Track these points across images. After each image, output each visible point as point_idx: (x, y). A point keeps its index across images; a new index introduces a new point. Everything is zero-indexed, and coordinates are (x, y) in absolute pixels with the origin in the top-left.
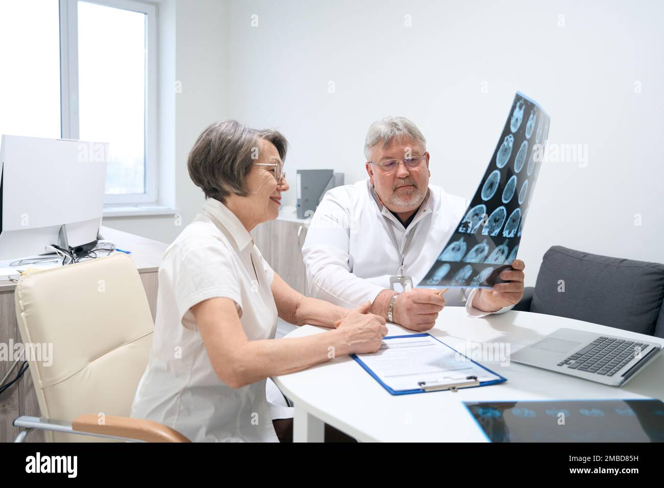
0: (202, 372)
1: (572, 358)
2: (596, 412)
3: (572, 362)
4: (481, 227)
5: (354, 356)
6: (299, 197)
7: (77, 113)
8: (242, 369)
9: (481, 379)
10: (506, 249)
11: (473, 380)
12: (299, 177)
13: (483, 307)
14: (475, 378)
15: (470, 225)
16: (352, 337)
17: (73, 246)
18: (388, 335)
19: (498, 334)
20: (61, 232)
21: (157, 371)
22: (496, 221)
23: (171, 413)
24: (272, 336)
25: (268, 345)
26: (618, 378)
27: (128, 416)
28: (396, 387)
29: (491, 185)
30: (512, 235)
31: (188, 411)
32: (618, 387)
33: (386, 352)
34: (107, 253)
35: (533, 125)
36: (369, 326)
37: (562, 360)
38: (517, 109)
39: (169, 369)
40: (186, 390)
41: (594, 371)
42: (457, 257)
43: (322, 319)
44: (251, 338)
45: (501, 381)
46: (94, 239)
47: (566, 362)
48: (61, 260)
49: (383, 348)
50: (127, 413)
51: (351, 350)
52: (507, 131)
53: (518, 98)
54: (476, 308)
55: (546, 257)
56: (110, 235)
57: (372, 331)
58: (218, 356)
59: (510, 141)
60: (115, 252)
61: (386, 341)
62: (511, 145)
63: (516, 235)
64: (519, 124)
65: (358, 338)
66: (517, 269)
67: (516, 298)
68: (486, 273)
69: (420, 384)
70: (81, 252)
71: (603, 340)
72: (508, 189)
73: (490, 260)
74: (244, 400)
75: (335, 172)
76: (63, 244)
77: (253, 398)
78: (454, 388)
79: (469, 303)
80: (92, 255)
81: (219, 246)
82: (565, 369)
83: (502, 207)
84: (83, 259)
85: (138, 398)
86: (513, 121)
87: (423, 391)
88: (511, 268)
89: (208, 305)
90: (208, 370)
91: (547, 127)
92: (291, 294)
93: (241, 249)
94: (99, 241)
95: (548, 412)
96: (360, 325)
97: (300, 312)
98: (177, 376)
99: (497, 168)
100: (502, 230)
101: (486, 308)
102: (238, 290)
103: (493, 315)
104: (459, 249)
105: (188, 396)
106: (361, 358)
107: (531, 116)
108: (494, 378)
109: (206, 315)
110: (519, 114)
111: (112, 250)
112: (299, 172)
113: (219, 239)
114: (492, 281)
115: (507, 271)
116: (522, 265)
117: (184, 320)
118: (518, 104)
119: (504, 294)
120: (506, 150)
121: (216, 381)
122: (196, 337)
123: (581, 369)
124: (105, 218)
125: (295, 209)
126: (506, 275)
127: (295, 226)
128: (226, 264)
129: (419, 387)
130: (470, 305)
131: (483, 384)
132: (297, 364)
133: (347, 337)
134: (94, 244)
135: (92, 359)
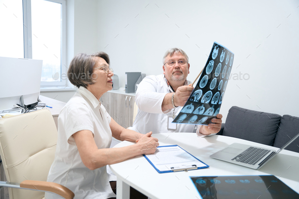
0: (77, 162)
1: (238, 156)
2: (247, 181)
3: (238, 158)
4: (201, 99)
5: (144, 155)
6: (126, 84)
7: (31, 46)
8: (95, 162)
9: (198, 166)
10: (213, 109)
11: (195, 167)
12: (126, 75)
13: (203, 133)
14: (196, 166)
15: (195, 98)
16: (143, 148)
17: (26, 105)
18: (160, 146)
19: (210, 144)
20: (21, 99)
21: (58, 161)
22: (207, 97)
23: (64, 179)
24: (109, 146)
25: (107, 151)
26: (257, 166)
27: (46, 181)
28: (161, 170)
29: (204, 82)
30: (216, 103)
31: (72, 179)
32: (257, 170)
33: (158, 153)
34: (42, 108)
35: (224, 56)
36: (150, 143)
37: (234, 157)
38: (215, 49)
39: (63, 161)
40: (70, 170)
41: (247, 163)
42: (190, 111)
43: (131, 138)
44: (99, 148)
45: (207, 167)
46: (36, 101)
47: (235, 158)
48: (21, 111)
49: (157, 151)
50: (45, 180)
51: (143, 153)
52: (210, 58)
53: (215, 45)
54: (201, 133)
55: (230, 111)
56: (44, 99)
57: (152, 145)
58: (84, 156)
59: (212, 63)
60: (46, 107)
61: (158, 148)
62: (213, 64)
63: (218, 103)
64: (216, 56)
65: (145, 148)
66: (219, 118)
67: (217, 130)
68: (204, 119)
69: (172, 168)
70: (30, 107)
71: (251, 148)
72: (212, 84)
73: (206, 114)
74: (96, 173)
75: (142, 73)
76: (22, 104)
77: (101, 172)
78: (186, 170)
79: (198, 131)
80: (35, 108)
81: (84, 107)
82: (234, 162)
83: (210, 91)
84: (31, 110)
85: (50, 173)
86: (213, 54)
87: (173, 171)
88: (216, 117)
89: (80, 133)
90: (80, 161)
91: (232, 58)
92: (119, 127)
93: (95, 108)
94: (39, 103)
95: (226, 181)
96: (146, 142)
97: (122, 135)
98: (67, 164)
99: (206, 74)
100: (211, 101)
101: (205, 133)
102: (93, 127)
103: (207, 136)
104: (190, 108)
105: (72, 173)
106: (147, 156)
107: (223, 52)
108: (204, 165)
109: (79, 138)
110: (216, 51)
111: (44, 106)
112: (126, 73)
113: (84, 104)
114: (208, 122)
115: (214, 119)
116: (221, 116)
117: (69, 141)
118: (215, 47)
119: (213, 128)
120: (210, 67)
121: (83, 166)
122: (74, 147)
123: (241, 162)
124: (41, 92)
125: (125, 89)
126: (214, 120)
127: (125, 96)
128: (87, 115)
129: (171, 170)
130: (198, 132)
131: (199, 168)
132: (119, 159)
133: (141, 147)
134: (36, 104)
135: (31, 155)
